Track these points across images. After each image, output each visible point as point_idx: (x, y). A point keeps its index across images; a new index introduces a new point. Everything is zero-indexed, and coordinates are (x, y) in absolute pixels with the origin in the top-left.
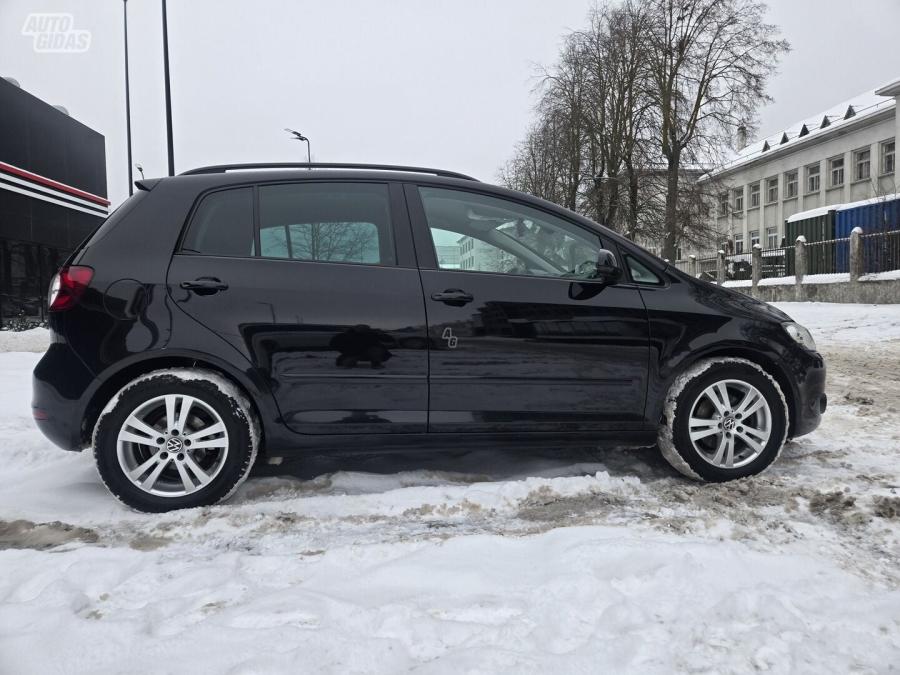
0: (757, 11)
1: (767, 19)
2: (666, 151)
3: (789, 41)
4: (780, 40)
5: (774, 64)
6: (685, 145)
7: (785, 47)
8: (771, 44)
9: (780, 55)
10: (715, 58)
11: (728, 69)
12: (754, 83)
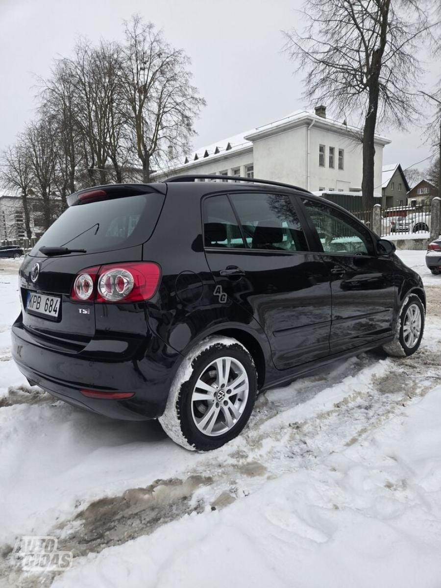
0: (187, 76)
1: (192, 83)
2: (140, 156)
3: (205, 99)
4: (201, 98)
5: (198, 112)
6: (151, 155)
7: (204, 103)
8: (196, 99)
9: (201, 107)
10: (165, 101)
11: (173, 109)
12: (186, 121)
